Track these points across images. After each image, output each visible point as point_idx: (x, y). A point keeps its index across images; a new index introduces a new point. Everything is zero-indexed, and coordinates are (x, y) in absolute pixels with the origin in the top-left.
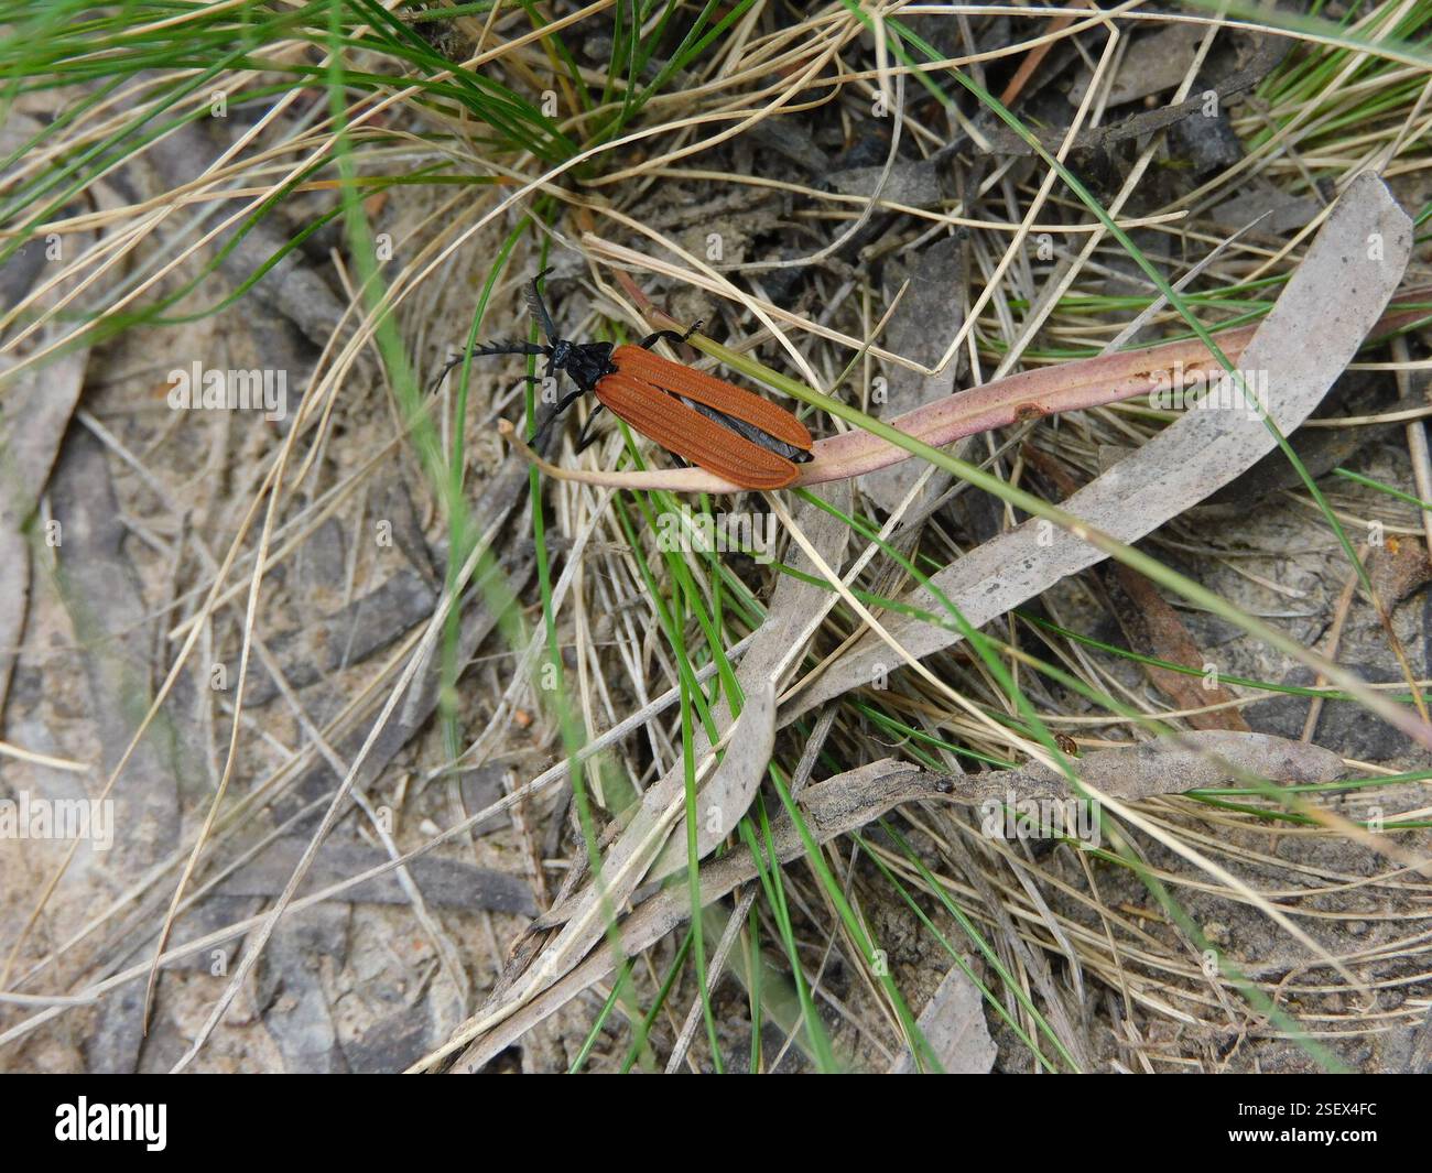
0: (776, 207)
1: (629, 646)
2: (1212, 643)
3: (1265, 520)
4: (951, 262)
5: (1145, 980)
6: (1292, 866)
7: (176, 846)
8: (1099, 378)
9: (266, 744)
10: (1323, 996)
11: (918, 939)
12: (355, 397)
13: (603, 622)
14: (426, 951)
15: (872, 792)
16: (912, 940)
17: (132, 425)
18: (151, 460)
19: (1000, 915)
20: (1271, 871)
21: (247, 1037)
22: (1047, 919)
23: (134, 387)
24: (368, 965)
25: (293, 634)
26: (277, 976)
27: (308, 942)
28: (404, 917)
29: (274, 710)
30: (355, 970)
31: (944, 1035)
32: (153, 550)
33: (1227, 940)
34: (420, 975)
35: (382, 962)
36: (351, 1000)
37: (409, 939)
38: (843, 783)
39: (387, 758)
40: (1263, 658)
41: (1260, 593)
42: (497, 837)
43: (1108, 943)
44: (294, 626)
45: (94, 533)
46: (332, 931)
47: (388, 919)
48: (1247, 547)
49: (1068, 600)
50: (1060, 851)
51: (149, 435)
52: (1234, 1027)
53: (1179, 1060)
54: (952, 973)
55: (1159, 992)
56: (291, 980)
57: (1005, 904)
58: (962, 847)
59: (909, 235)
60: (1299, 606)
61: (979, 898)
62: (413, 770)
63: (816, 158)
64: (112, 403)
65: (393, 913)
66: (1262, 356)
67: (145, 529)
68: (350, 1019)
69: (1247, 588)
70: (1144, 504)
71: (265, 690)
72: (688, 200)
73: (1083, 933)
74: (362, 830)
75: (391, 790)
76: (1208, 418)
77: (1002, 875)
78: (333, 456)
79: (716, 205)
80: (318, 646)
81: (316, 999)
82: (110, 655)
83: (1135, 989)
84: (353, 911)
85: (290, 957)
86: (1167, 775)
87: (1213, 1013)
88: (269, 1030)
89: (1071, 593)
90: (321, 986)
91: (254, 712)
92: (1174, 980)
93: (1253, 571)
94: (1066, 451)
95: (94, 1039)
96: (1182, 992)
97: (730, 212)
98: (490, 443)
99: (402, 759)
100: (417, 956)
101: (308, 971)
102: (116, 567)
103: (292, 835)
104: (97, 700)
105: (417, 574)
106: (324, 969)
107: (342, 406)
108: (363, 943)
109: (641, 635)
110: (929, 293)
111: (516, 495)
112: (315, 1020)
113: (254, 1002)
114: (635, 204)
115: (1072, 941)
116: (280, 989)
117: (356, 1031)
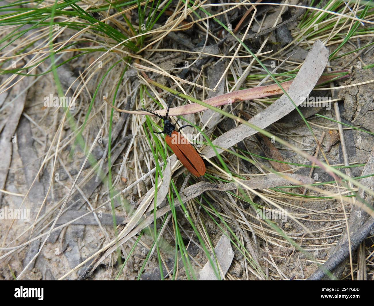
0: (182, 57)
1: (147, 160)
2: (288, 157)
3: (300, 128)
4: (222, 67)
5: (271, 238)
6: (306, 209)
7: (44, 213)
8: (256, 92)
9: (66, 189)
10: (314, 241)
11: (216, 228)
12: (86, 107)
13: (141, 155)
14: (102, 236)
15: (199, 189)
16: (214, 229)
17: (36, 116)
18: (40, 124)
19: (235, 222)
20: (301, 211)
21: (60, 258)
22: (247, 223)
23: (37, 107)
24: (89, 240)
25: (72, 163)
26: (67, 243)
27: (74, 234)
28: (97, 228)
29: (68, 181)
30: (86, 241)
31: (221, 250)
32: (40, 145)
33: (291, 227)
34: (101, 242)
35: (92, 239)
36: (85, 248)
37: (99, 234)
38: (193, 187)
39: (93, 191)
40: (300, 160)
41: (299, 145)
42: (118, 208)
43: (261, 228)
44: (72, 161)
45: (27, 141)
46: (80, 232)
47: (94, 229)
48: (296, 134)
49: (253, 148)
50: (251, 207)
51: (40, 118)
52: (293, 248)
53: (280, 257)
54: (223, 235)
55: (275, 240)
56: (71, 244)
57: (237, 220)
58: (225, 205)
59: (213, 63)
60: (309, 148)
61: (230, 218)
62: (99, 193)
63: (191, 45)
64: (32, 111)
65: (95, 227)
66: (295, 86)
67: (38, 140)
68: (84, 252)
69: (296, 144)
70: (266, 121)
71: (66, 176)
72: (161, 57)
73: (256, 226)
74: (88, 208)
75: (94, 198)
76: (282, 101)
77: (236, 213)
78: (82, 121)
79: (168, 57)
80: (78, 165)
81: (76, 248)
82: (30, 170)
83: (269, 240)
84: (85, 227)
85: (71, 238)
86: (270, 183)
87: (288, 245)
88: (65, 256)
89: (254, 146)
90: (78, 245)
91: (63, 181)
92: (278, 237)
93: (298, 140)
94: (252, 112)
95: (25, 259)
96: (280, 240)
97: (171, 59)
98: (116, 115)
99: (96, 191)
100: (100, 237)
101: (75, 241)
102: (32, 149)
103: (71, 209)
104: (27, 180)
105: (100, 147)
106: (78, 241)
107: (83, 109)
108: (88, 235)
109: (149, 157)
110: (217, 75)
111: (121, 127)
112: (76, 253)
113: (62, 249)
114: (150, 58)
115: (253, 228)
116: (68, 246)
117: (86, 255)
